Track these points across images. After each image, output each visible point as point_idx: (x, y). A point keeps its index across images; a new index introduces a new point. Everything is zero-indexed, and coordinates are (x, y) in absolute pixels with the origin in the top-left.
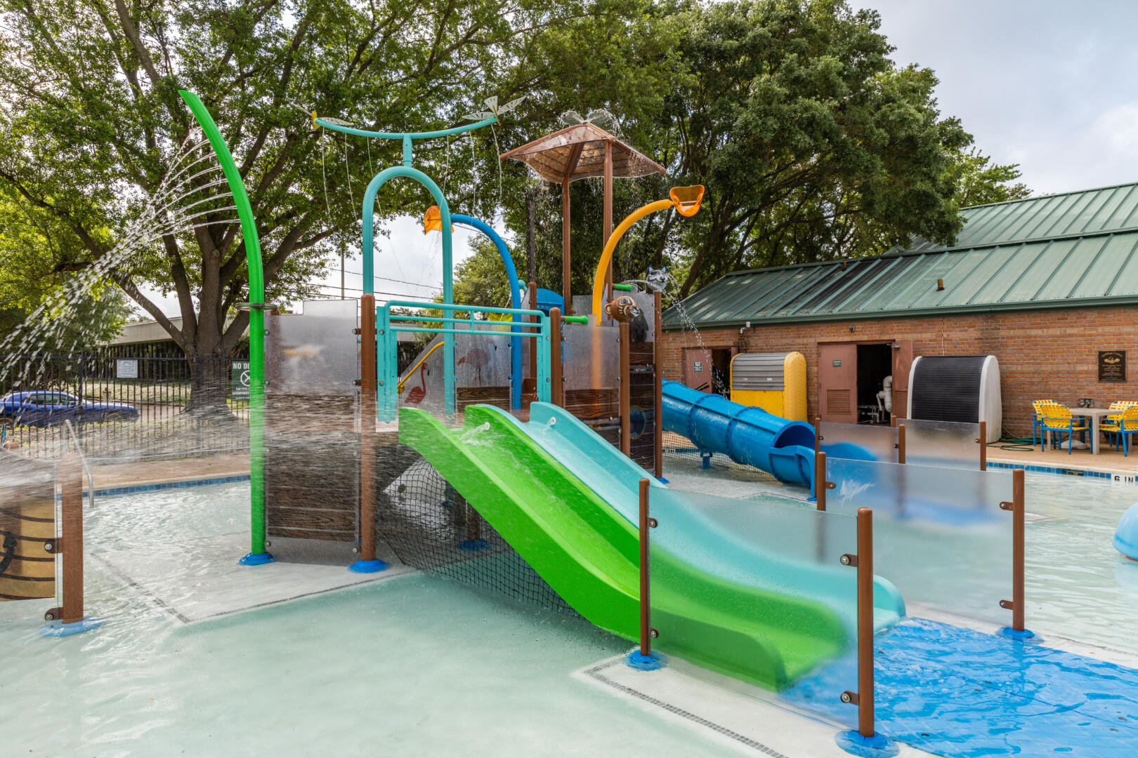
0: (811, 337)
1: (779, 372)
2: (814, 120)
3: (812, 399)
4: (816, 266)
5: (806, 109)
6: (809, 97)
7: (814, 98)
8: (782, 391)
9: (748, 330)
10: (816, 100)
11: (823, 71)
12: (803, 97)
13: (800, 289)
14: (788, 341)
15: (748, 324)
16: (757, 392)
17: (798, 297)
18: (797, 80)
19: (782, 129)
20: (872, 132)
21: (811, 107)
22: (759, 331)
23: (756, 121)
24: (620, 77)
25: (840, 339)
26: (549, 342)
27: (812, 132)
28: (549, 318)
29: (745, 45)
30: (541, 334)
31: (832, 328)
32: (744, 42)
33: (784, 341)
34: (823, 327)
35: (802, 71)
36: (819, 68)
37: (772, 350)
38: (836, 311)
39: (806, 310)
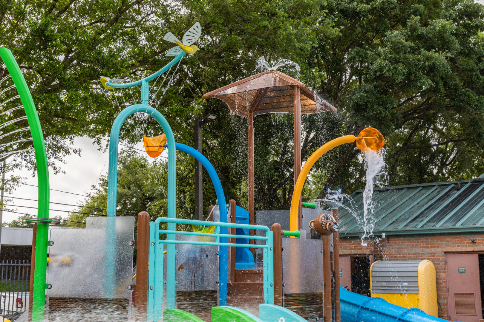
0: (438, 247)
1: (413, 278)
2: (435, 67)
3: (441, 301)
4: (434, 186)
5: (428, 59)
6: (429, 50)
7: (434, 50)
8: (417, 294)
9: (383, 240)
10: (435, 52)
11: (440, 31)
12: (425, 49)
13: (423, 205)
14: (419, 250)
15: (384, 235)
16: (395, 295)
17: (423, 212)
18: (420, 37)
19: (410, 74)
20: (478, 78)
21: (432, 58)
22: (393, 241)
23: (389, 66)
24: (280, 28)
25: (464, 249)
26: (272, 252)
27: (433, 77)
28: (272, 232)
29: (375, 8)
30: (266, 246)
31: (456, 240)
32: (375, 6)
33: (415, 250)
34: (448, 238)
35: (423, 30)
36: (438, 28)
37: (404, 258)
38: (458, 225)
39: (432, 224)
